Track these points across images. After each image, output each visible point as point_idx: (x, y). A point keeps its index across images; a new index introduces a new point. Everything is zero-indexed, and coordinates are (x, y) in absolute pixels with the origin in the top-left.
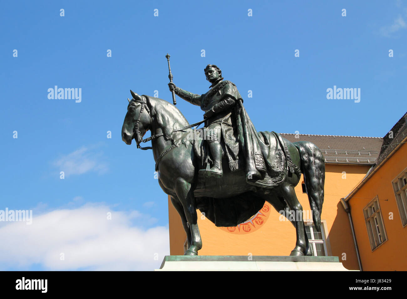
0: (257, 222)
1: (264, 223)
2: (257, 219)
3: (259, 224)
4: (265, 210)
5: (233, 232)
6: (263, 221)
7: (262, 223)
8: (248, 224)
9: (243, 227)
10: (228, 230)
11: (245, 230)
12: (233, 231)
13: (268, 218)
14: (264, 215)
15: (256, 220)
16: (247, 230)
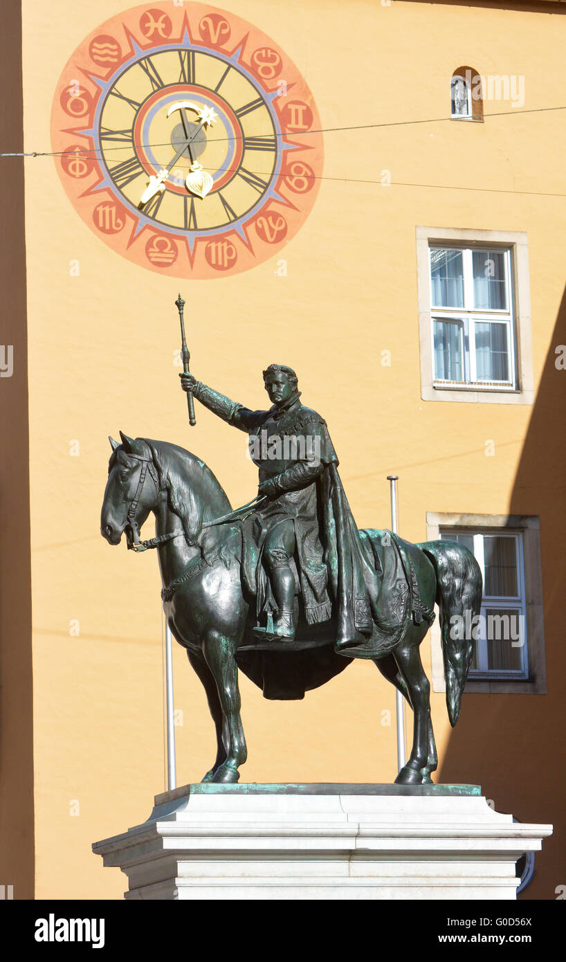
0: (260, 232)
1: (290, 239)
2: (262, 218)
3: (271, 240)
4: (299, 183)
5: (165, 269)
6: (286, 228)
7: (281, 236)
8: (228, 238)
9: (208, 251)
10: (149, 258)
11: (214, 262)
12: (168, 264)
13: (306, 216)
14: (290, 205)
15: (260, 225)
16: (220, 263)
